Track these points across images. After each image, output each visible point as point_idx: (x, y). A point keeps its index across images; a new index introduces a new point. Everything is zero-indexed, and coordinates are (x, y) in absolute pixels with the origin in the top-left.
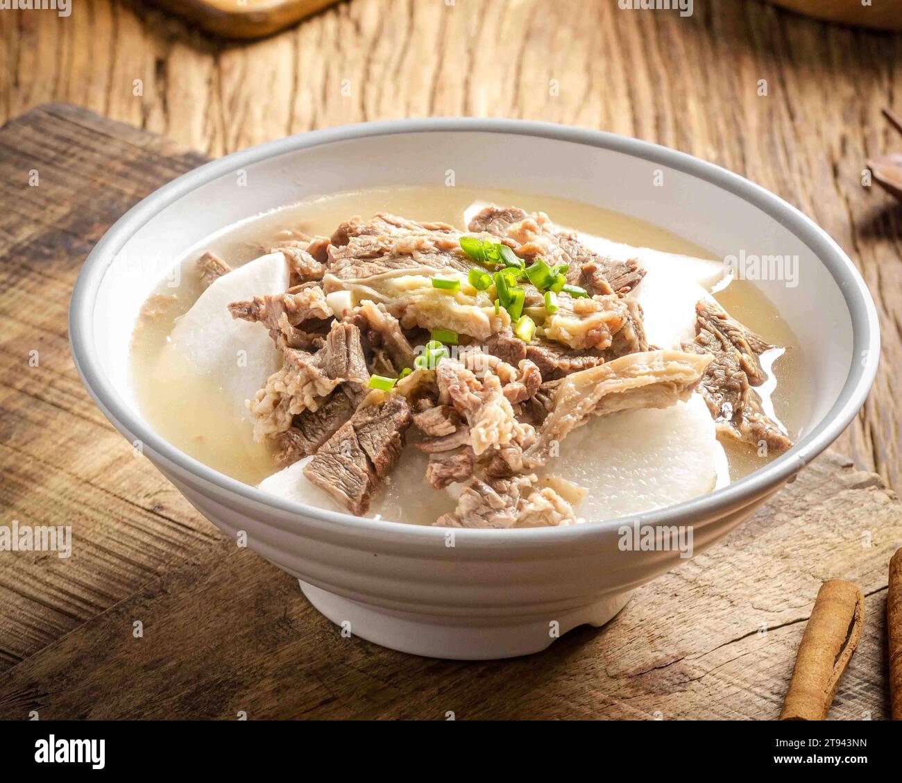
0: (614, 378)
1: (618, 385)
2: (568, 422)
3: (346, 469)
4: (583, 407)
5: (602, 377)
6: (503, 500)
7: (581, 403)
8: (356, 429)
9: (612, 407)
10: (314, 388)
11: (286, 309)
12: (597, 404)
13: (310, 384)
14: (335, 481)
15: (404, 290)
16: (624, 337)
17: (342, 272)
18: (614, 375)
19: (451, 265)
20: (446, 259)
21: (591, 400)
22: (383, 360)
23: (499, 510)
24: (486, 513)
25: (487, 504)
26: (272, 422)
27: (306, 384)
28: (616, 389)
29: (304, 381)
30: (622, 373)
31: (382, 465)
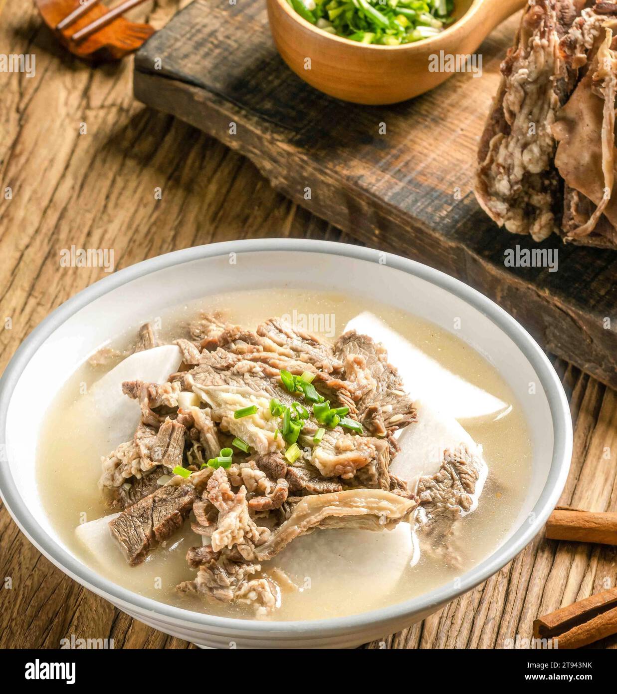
0: (337, 506)
1: (337, 511)
2: (294, 531)
3: (135, 530)
4: (308, 522)
5: (329, 503)
6: (228, 581)
7: (308, 520)
8: (154, 501)
9: (332, 525)
10: (139, 463)
11: (150, 395)
12: (321, 521)
13: (137, 460)
14: (124, 538)
15: (226, 403)
16: (368, 471)
17: (198, 376)
18: (338, 503)
19: (266, 390)
20: (265, 384)
21: (315, 519)
22: (196, 451)
23: (222, 587)
24: (214, 587)
25: (215, 581)
26: (110, 478)
27: (135, 459)
28: (336, 513)
29: (134, 457)
30: (345, 503)
31: (160, 533)
